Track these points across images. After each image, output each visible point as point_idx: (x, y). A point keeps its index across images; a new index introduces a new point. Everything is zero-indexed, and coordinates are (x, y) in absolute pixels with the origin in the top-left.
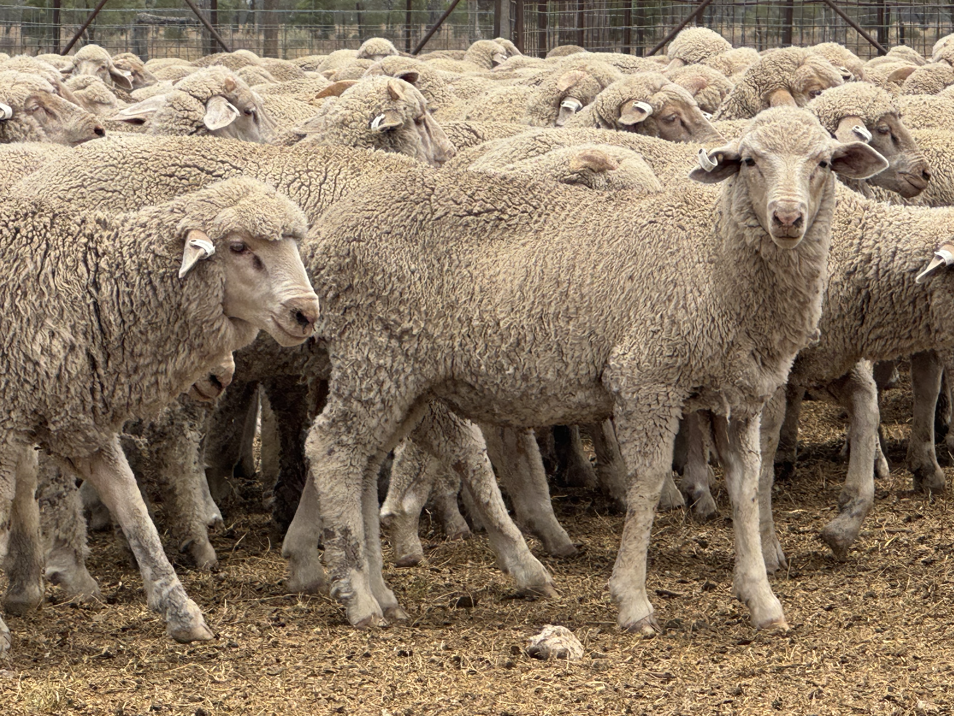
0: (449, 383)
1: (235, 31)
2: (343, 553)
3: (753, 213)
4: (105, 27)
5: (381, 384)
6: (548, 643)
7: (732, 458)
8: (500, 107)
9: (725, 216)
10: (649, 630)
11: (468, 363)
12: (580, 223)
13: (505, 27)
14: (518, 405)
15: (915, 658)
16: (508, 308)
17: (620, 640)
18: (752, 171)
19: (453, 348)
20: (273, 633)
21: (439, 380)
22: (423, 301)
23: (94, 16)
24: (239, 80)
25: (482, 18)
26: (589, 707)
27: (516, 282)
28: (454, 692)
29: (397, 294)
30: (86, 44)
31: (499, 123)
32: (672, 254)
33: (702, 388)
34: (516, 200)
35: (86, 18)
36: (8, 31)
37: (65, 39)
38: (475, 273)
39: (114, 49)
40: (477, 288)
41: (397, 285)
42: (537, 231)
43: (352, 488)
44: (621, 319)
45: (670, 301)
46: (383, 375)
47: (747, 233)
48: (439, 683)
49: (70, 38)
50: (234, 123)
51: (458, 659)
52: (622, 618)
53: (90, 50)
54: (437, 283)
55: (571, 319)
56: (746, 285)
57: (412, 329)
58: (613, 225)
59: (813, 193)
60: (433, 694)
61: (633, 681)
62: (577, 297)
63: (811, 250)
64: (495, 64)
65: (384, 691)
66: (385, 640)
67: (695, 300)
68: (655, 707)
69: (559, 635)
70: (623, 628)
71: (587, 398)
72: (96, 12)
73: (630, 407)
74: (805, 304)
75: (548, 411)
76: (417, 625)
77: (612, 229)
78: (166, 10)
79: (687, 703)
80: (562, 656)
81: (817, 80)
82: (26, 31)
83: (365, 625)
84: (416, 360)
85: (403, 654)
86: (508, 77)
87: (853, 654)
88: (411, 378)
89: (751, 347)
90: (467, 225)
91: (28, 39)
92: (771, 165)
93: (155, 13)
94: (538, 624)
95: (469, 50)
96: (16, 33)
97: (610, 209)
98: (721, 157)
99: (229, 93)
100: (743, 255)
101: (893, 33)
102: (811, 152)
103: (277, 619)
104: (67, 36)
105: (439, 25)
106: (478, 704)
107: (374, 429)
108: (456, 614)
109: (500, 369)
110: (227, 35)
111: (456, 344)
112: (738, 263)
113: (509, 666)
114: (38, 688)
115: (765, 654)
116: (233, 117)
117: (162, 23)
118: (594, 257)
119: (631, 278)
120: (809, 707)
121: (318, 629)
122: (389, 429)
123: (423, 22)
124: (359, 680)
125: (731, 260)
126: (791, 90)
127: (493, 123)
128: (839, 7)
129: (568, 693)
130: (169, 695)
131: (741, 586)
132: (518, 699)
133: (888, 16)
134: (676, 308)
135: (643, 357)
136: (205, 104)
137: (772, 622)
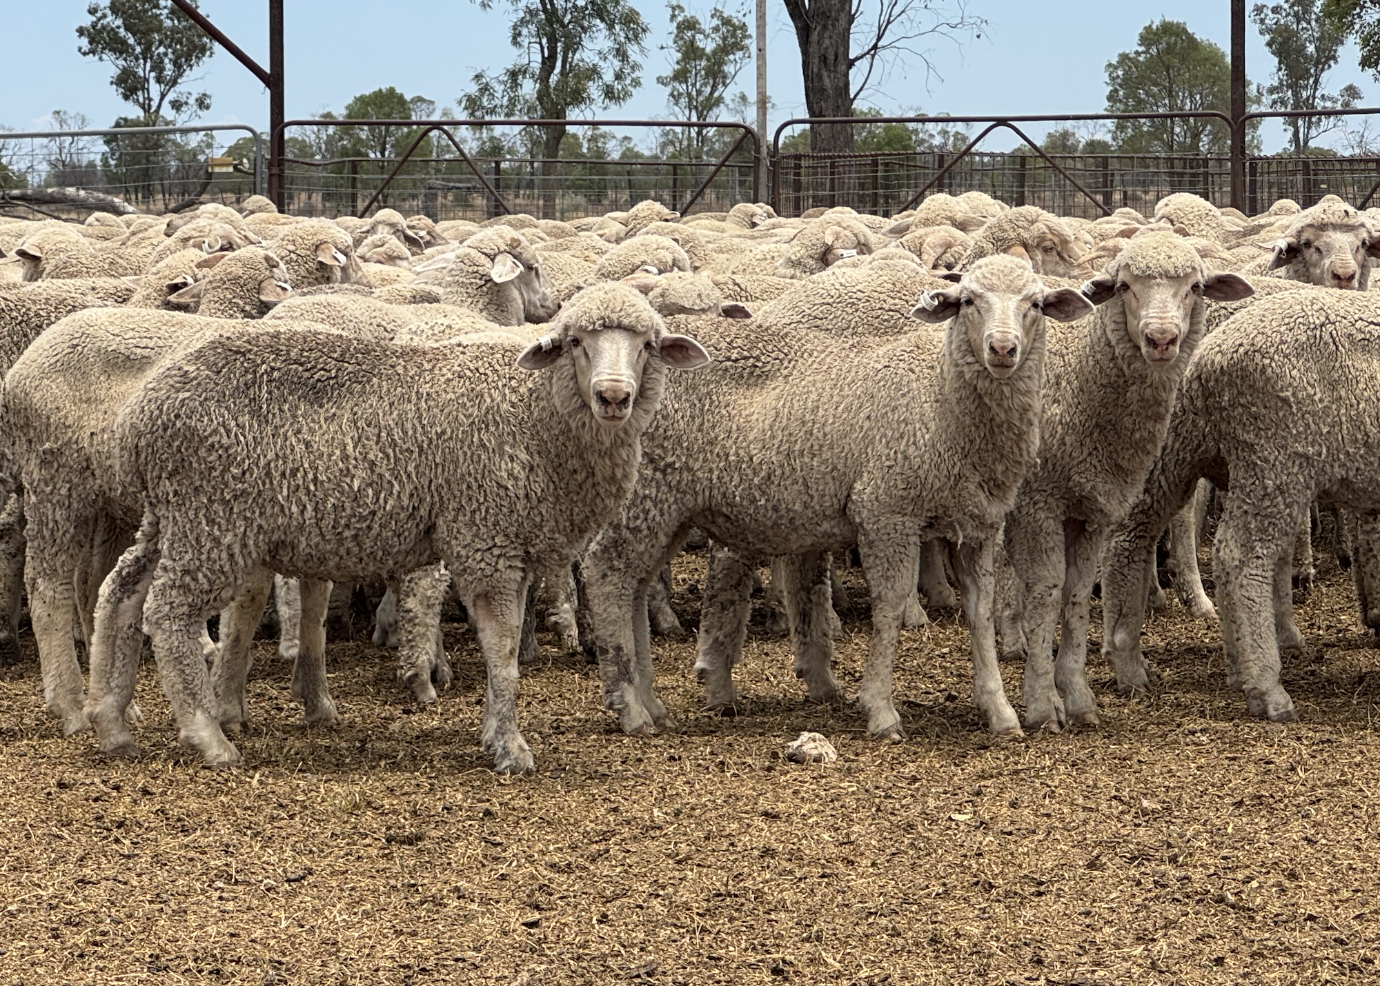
0: (707, 513)
1: (517, 196)
2: (616, 668)
3: (971, 349)
4: (397, 192)
5: (647, 512)
6: (804, 748)
7: (968, 581)
8: (763, 264)
9: (947, 357)
10: (897, 737)
11: (724, 494)
12: (825, 368)
13: (763, 191)
14: (770, 533)
15: (1140, 761)
16: (760, 446)
17: (870, 745)
18: (971, 310)
19: (711, 480)
20: (553, 740)
21: (698, 510)
22: (685, 437)
23: (388, 182)
24: (522, 238)
25: (742, 183)
26: (842, 806)
27: (767, 422)
28: (719, 793)
29: (661, 430)
30: (380, 208)
31: (761, 277)
32: (904, 395)
33: (936, 517)
34: (770, 348)
35: (380, 185)
36: (310, 198)
37: (361, 206)
38: (733, 412)
39: (406, 214)
40: (734, 427)
41: (662, 422)
42: (786, 377)
43: (624, 609)
44: (860, 454)
45: (902, 438)
46: (649, 504)
47: (966, 369)
48: (705, 785)
49: (367, 203)
50: (518, 277)
51: (722, 763)
52: (872, 726)
53: (385, 214)
54: (698, 421)
55: (814, 455)
56: (968, 421)
57: (674, 463)
58: (854, 370)
59: (1027, 331)
60: (699, 795)
61: (882, 783)
62: (820, 436)
63: (1021, 385)
64: (754, 225)
65: (655, 793)
66: (656, 746)
67: (923, 437)
68: (902, 806)
69: (814, 741)
70: (873, 735)
71: (833, 527)
72: (391, 178)
73: (872, 536)
74: (1021, 436)
75: (797, 539)
76: (685, 733)
77: (853, 374)
78: (454, 177)
79: (931, 803)
80: (818, 760)
81: (1050, 236)
82: (327, 197)
83: (637, 733)
84: (678, 491)
85: (672, 758)
86: (766, 236)
87: (1083, 758)
88: (673, 507)
89: (978, 479)
90: (726, 370)
91: (328, 205)
92: (987, 302)
93: (444, 180)
94: (795, 732)
95: (731, 213)
96: (317, 198)
97: (852, 355)
98: (941, 298)
99: (514, 250)
100: (964, 393)
101: (1117, 196)
102: (1024, 293)
103: (558, 728)
104: (363, 201)
105: (702, 190)
106: (741, 804)
107: (642, 553)
108: (721, 722)
109: (754, 501)
110: (510, 200)
111: (714, 477)
112: (960, 400)
113: (769, 769)
114: (340, 790)
115: (1002, 758)
116: (518, 272)
117: (450, 189)
118: (836, 399)
119: (868, 418)
120: (1042, 806)
121: (594, 736)
122: (656, 553)
123: (687, 188)
124: (632, 783)
125: (953, 398)
126: (1025, 246)
127: (755, 277)
128: (1067, 173)
129: (823, 793)
130: (459, 796)
131: (979, 697)
132: (777, 799)
133: (1112, 181)
134: (907, 445)
135: (881, 491)
136: (493, 260)
137: (1008, 729)
